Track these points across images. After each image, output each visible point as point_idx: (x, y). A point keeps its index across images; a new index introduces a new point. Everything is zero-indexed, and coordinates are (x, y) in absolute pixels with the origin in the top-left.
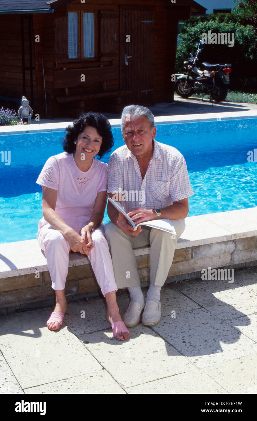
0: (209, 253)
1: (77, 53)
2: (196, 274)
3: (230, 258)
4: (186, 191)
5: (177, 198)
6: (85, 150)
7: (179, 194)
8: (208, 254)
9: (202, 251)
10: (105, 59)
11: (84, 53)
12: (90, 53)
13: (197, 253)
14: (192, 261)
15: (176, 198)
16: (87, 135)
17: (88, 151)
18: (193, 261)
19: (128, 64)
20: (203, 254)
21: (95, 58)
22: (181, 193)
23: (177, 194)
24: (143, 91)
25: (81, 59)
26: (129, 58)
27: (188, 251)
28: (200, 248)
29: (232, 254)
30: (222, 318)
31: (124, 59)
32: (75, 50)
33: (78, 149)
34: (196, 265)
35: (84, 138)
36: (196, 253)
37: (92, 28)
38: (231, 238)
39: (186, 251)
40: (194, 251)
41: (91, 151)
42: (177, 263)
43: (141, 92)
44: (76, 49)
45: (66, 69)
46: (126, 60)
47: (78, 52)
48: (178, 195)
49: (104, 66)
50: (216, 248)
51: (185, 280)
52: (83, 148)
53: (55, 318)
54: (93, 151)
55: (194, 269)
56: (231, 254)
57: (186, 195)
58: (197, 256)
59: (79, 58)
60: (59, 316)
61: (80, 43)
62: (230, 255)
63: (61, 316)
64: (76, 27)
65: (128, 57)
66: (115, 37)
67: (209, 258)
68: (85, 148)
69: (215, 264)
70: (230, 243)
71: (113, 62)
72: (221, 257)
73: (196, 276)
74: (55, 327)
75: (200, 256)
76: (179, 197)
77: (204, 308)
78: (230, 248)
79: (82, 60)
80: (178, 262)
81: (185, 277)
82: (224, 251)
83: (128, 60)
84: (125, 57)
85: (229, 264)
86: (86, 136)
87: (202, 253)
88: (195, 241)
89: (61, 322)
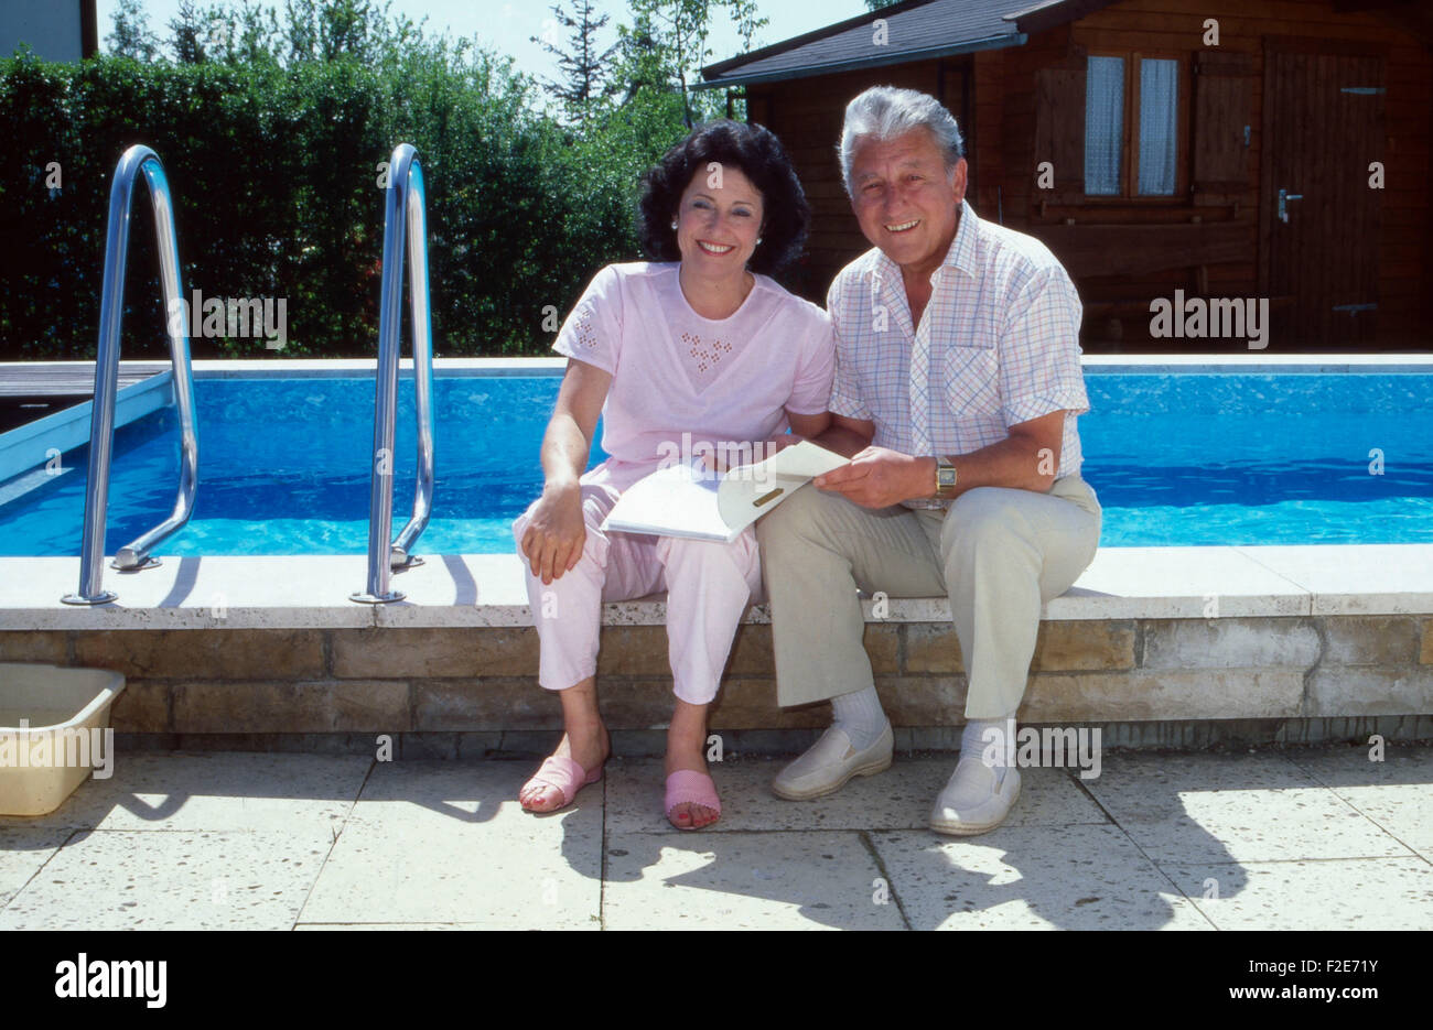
0: (1208, 656)
1: (1116, 179)
2: (1162, 731)
3: (1302, 689)
4: (1051, 389)
5: (1017, 413)
6: (703, 248)
7: (1024, 398)
8: (1203, 659)
9: (1180, 646)
10: (1210, 200)
11: (1140, 180)
12: (1161, 181)
13: (1160, 648)
14: (1138, 678)
15: (1013, 414)
16: (707, 197)
17: (713, 248)
18: (1142, 677)
19: (1290, 219)
20: (1182, 656)
21: (1177, 194)
22: (1031, 396)
23: (1018, 400)
24: (1343, 308)
25: (1129, 197)
26: (1291, 201)
27: (1124, 637)
28: (1173, 631)
29: (1310, 673)
30: (1156, 857)
31: (1274, 202)
32: (1110, 169)
33: (685, 244)
34: (1155, 693)
35: (699, 205)
36: (1156, 647)
37: (1170, 107)
38: (1299, 609)
39: (1114, 634)
40: (1146, 639)
41: (726, 249)
42: (1078, 677)
43: (1336, 309)
44: (1115, 166)
45: (1076, 223)
46: (1282, 205)
47: (1119, 176)
48: (1021, 402)
49: (1203, 221)
50: (1238, 640)
51: (1119, 747)
52: (698, 242)
53: (553, 774)
54: (733, 248)
55: (1146, 708)
56: (1306, 676)
57: (1051, 402)
58: (1160, 660)
59: (1122, 193)
60: (567, 772)
61: (1127, 149)
62: (1301, 676)
63: (571, 772)
64: (1117, 102)
65: (1289, 197)
66: (1246, 134)
67: (1213, 677)
68: (704, 241)
69: (1237, 702)
70: (1299, 631)
71: (1237, 209)
72: (1260, 680)
73: (1162, 741)
74: (542, 801)
75: (1171, 664)
76: (1026, 410)
77: (1118, 825)
78: (1297, 651)
79: (1133, 200)
80: (1084, 673)
81: (1118, 739)
82: (1276, 658)
83: (1290, 206)
84: (1280, 197)
85: (1295, 710)
86: (703, 200)
87: (1179, 652)
88: (1146, 599)
89: (566, 788)
